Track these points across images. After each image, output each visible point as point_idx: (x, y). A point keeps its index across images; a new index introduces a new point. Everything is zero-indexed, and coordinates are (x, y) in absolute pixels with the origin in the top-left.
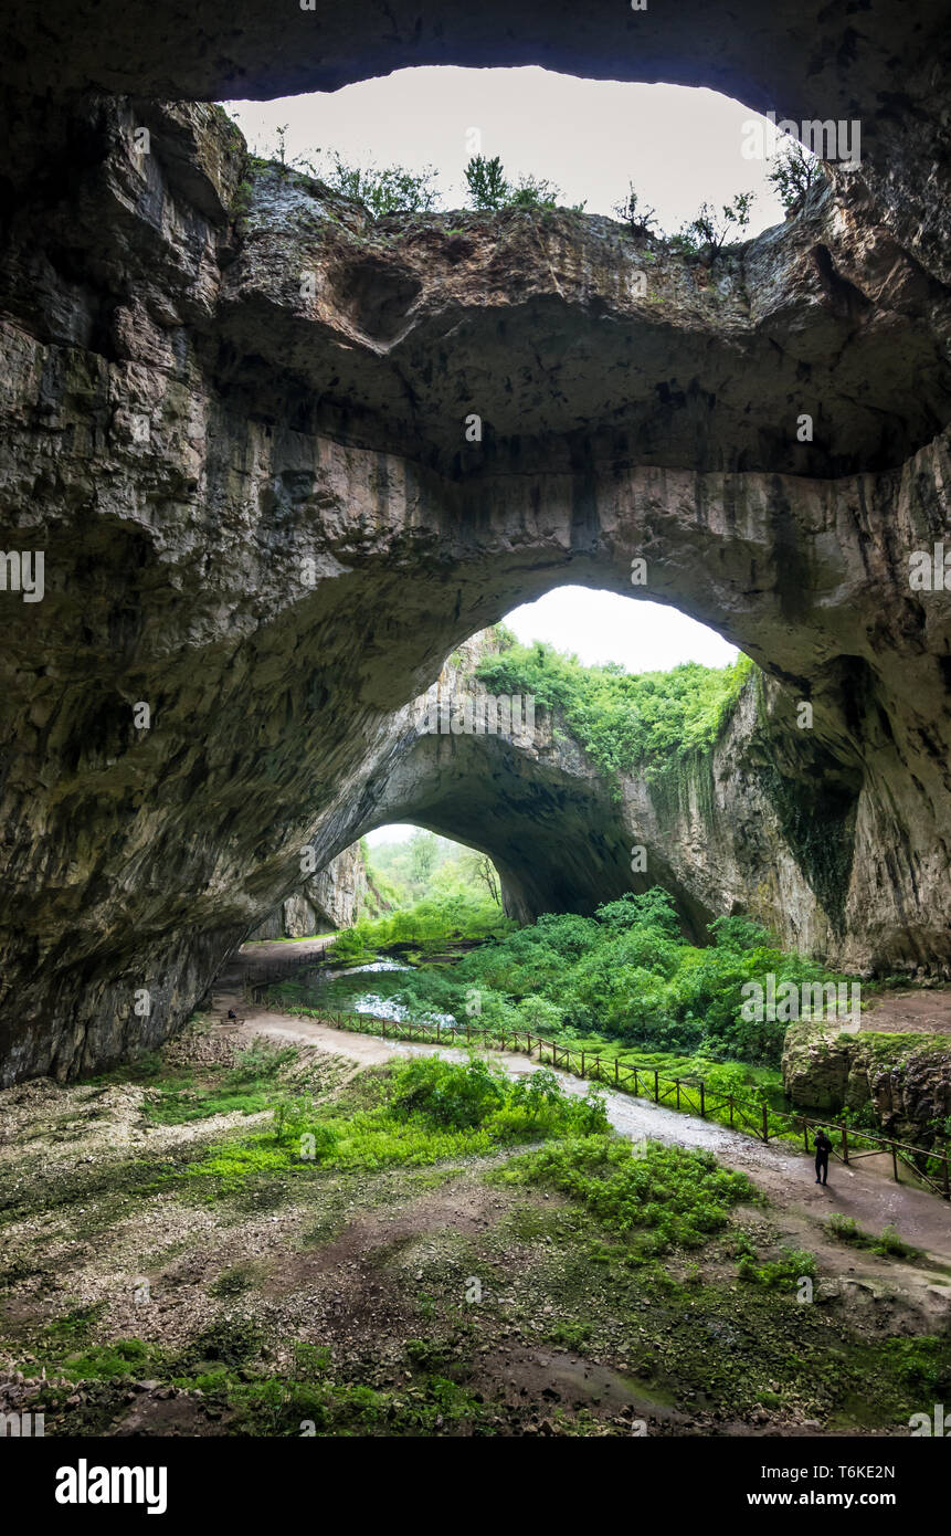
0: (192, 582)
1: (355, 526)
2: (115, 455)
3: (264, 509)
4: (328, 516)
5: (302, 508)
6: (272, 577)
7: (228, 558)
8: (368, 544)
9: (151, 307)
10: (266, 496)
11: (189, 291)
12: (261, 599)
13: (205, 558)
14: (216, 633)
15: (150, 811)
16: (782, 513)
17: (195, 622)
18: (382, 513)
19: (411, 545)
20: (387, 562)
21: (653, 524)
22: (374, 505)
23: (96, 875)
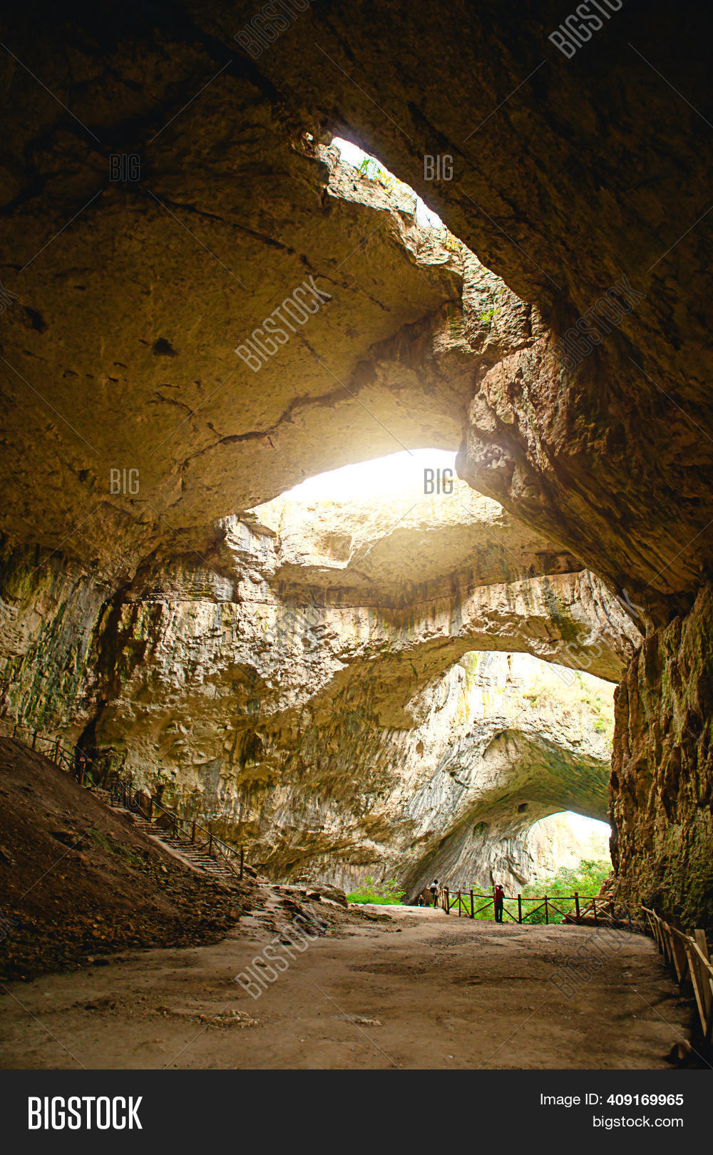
0: (276, 683)
1: (346, 645)
2: (240, 640)
3: (305, 646)
4: (333, 642)
5: (322, 642)
6: (314, 674)
7: (290, 670)
8: (352, 652)
9: (250, 577)
10: (304, 640)
11: (264, 567)
12: (309, 685)
13: (280, 673)
14: (290, 703)
15: (281, 787)
16: (549, 597)
17: (281, 700)
18: (358, 636)
19: (374, 648)
20: (364, 659)
21: (487, 616)
22: (354, 633)
23: (262, 817)
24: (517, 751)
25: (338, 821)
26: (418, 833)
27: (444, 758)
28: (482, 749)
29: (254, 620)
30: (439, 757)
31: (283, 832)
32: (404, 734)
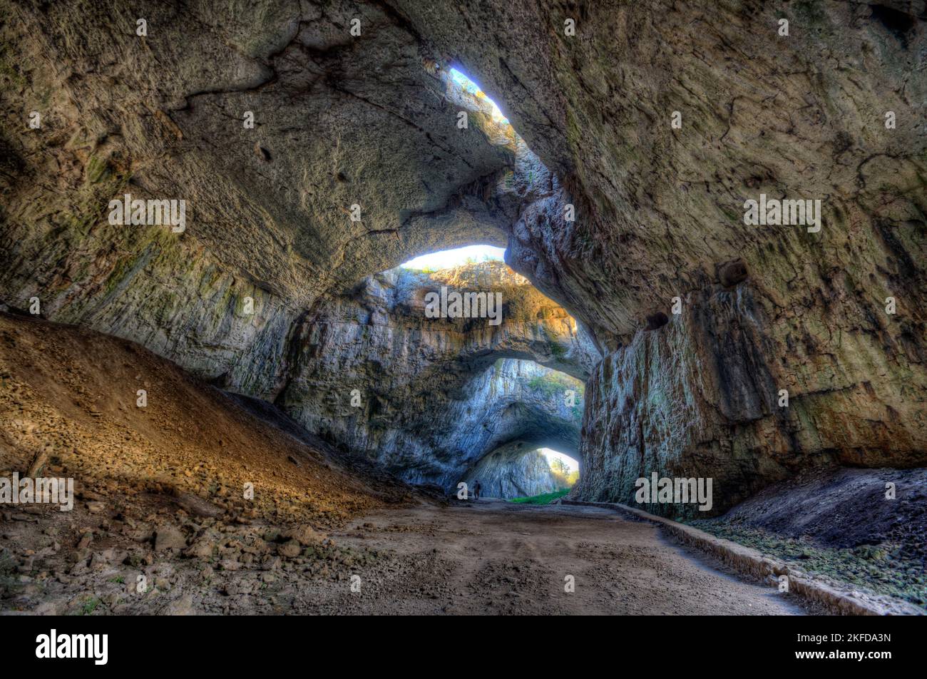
0: (391, 372)
1: (432, 352)
2: (372, 346)
3: (408, 351)
4: (424, 350)
5: (418, 349)
6: (413, 367)
7: (399, 365)
8: (435, 356)
9: (379, 311)
10: (408, 348)
11: (387, 306)
12: (410, 374)
13: (394, 366)
14: (399, 383)
15: (391, 430)
17: (394, 381)
18: (439, 347)
19: (448, 354)
20: (442, 360)
21: (512, 339)
22: (437, 345)
23: (379, 447)
24: (521, 414)
25: (421, 450)
26: (465, 458)
27: (481, 417)
28: (502, 412)
29: (381, 335)
30: (478, 416)
31: (391, 456)
32: (460, 402)
